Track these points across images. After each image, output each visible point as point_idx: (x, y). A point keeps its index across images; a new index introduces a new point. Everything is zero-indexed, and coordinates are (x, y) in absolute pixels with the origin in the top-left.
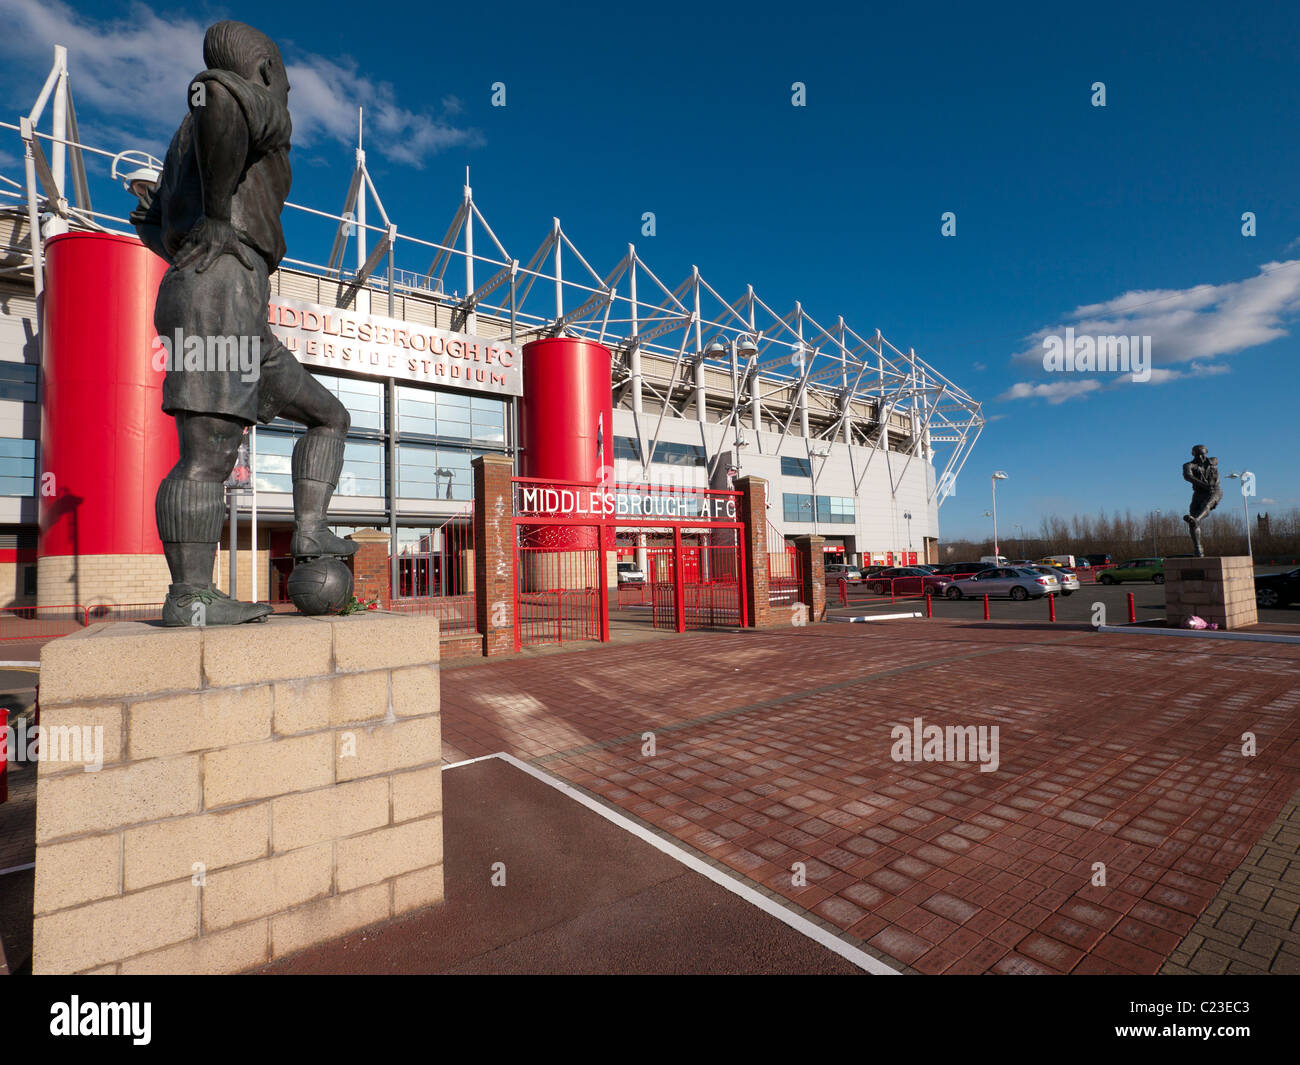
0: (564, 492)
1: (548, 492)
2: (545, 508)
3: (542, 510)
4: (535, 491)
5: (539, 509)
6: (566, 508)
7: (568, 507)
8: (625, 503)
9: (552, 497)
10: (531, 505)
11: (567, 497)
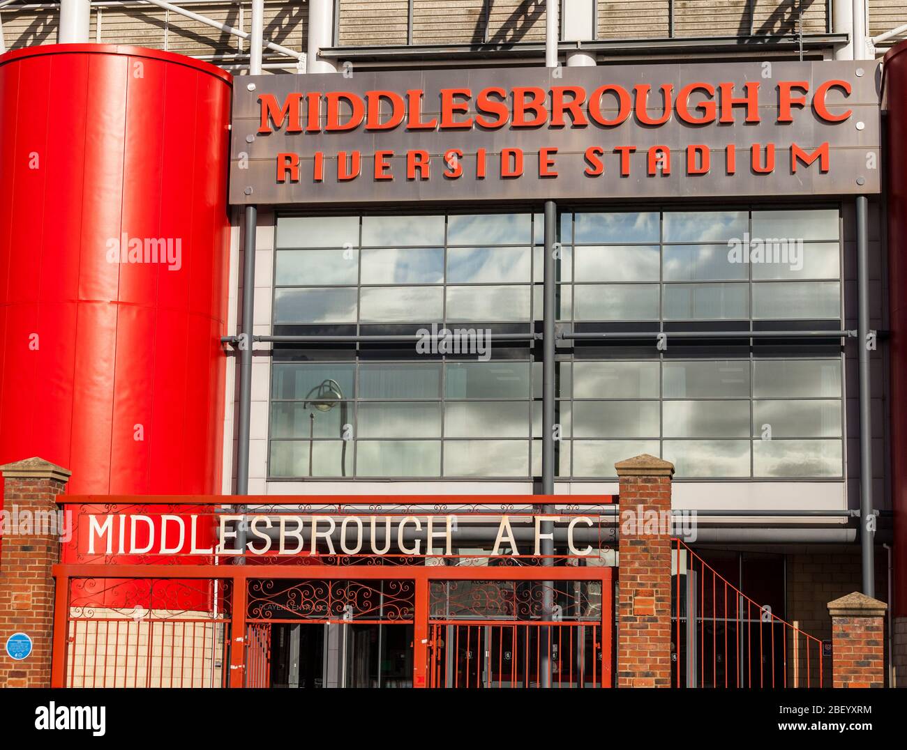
0: (165, 518)
1: (134, 518)
2: (127, 547)
3: (121, 551)
4: (110, 518)
5: (116, 547)
6: (168, 547)
7: (172, 543)
8: (296, 533)
9: (142, 527)
10: (101, 542)
11: (173, 526)
